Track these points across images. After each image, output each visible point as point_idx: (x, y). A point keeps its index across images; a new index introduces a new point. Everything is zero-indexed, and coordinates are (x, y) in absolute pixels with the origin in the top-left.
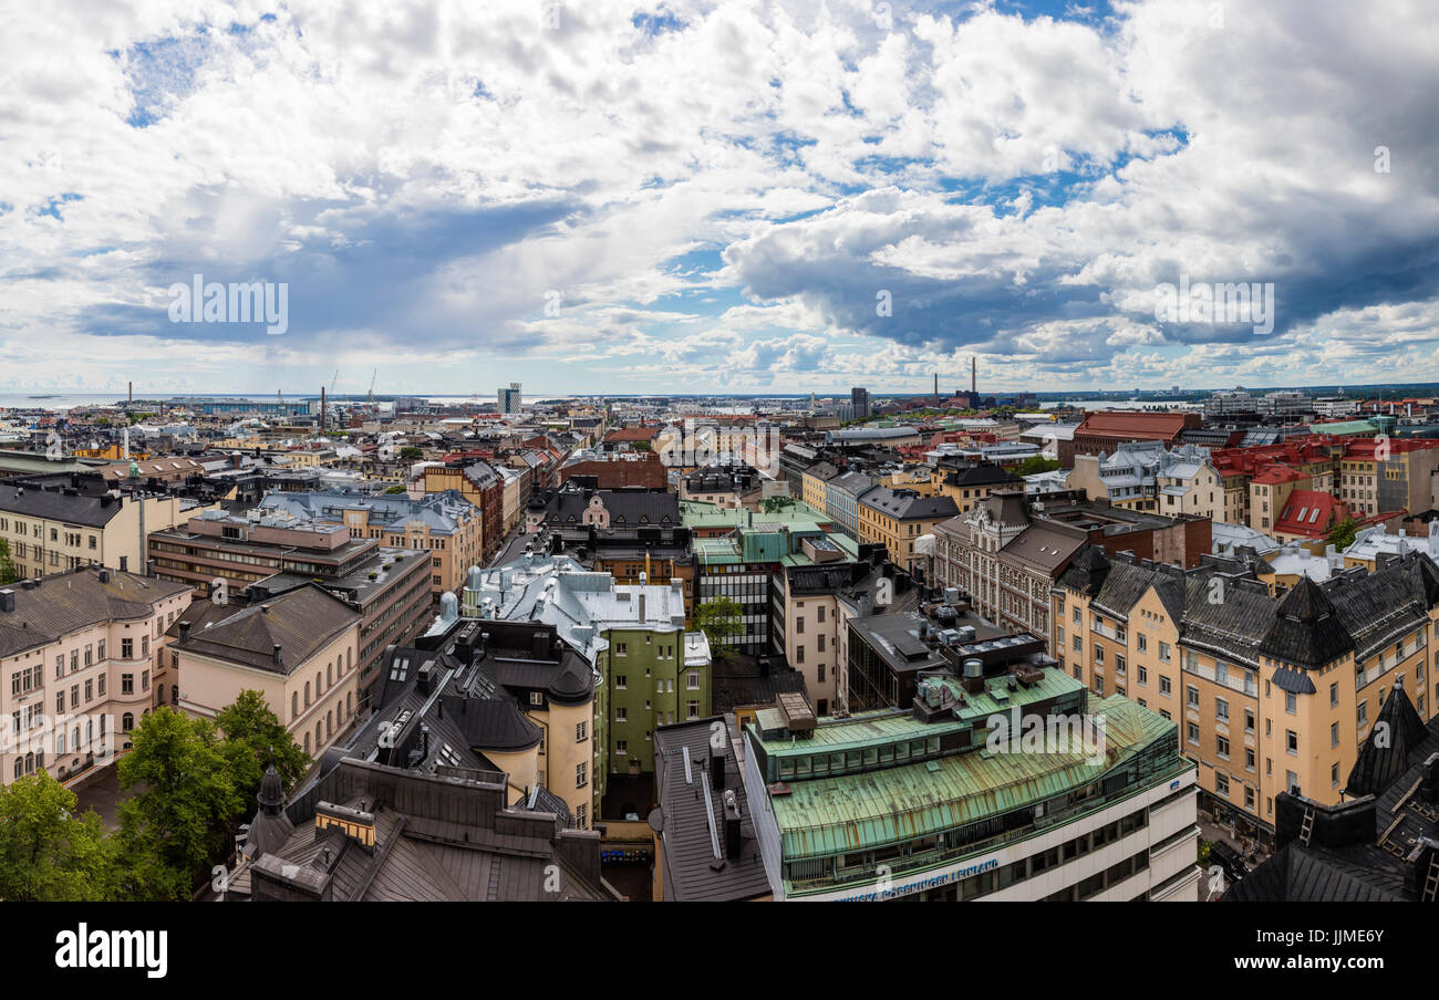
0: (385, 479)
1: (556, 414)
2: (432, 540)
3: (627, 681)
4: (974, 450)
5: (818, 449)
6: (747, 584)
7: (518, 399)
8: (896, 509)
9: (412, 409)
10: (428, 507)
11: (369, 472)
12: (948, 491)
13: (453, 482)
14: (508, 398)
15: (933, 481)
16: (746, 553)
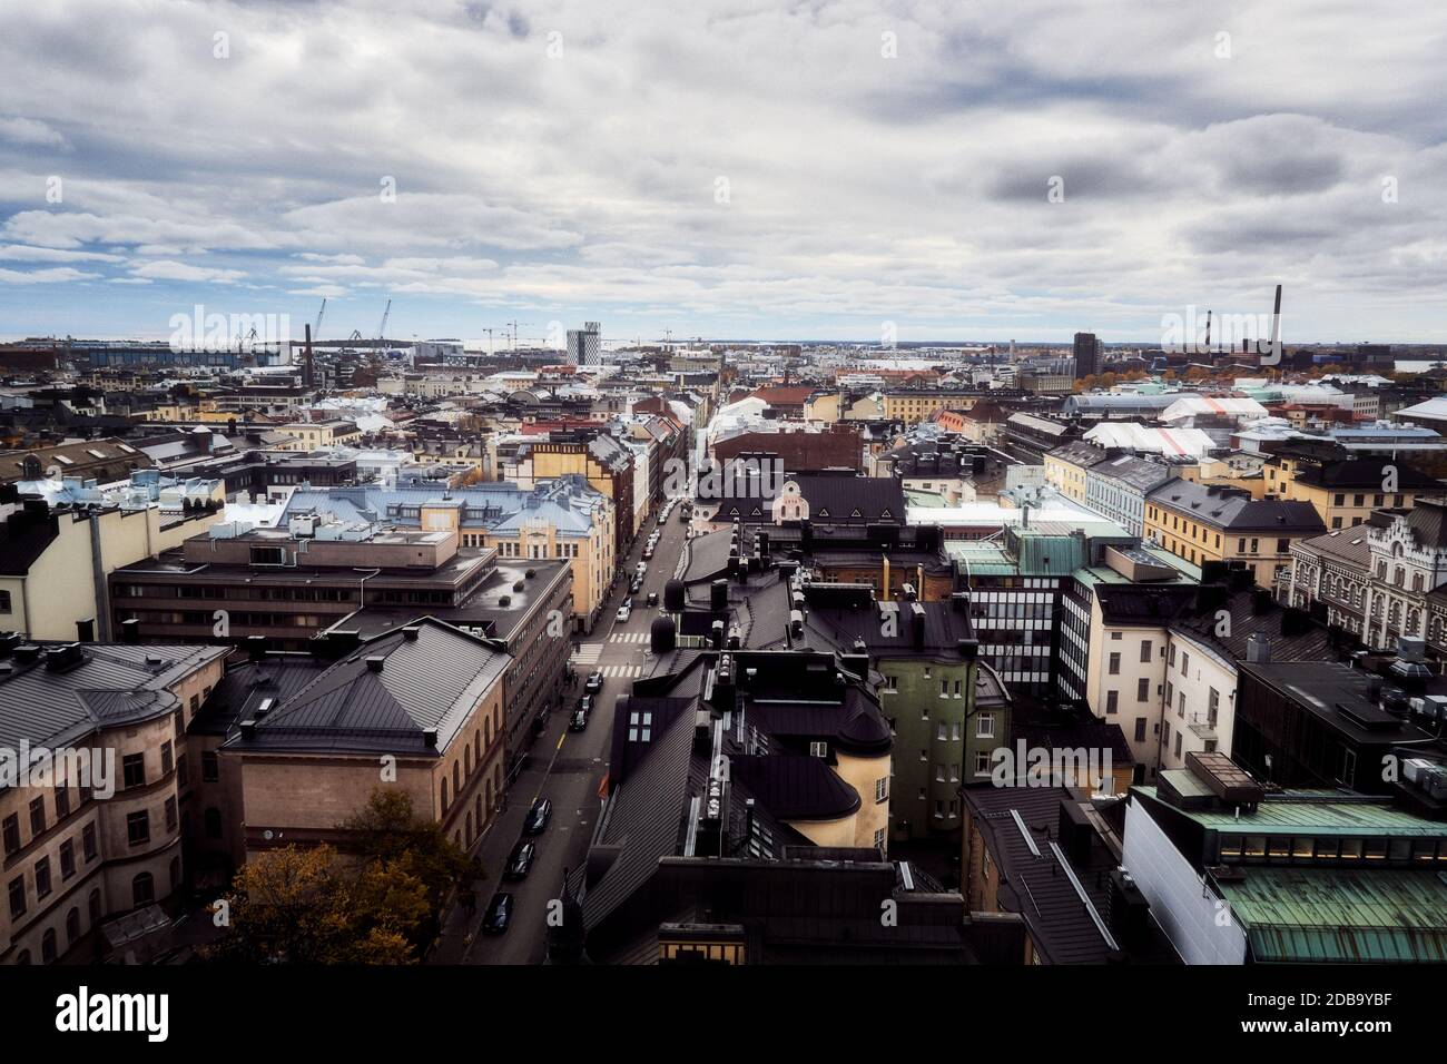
0: (443, 462)
1: (653, 367)
2: (559, 546)
3: (897, 724)
4: (1320, 433)
5: (1065, 423)
6: (1026, 604)
7: (596, 343)
8: (1216, 514)
9: (440, 358)
10: (549, 500)
11: (417, 452)
12: (1301, 493)
13: (571, 463)
14: (581, 345)
15: (1267, 475)
16: (1023, 562)
